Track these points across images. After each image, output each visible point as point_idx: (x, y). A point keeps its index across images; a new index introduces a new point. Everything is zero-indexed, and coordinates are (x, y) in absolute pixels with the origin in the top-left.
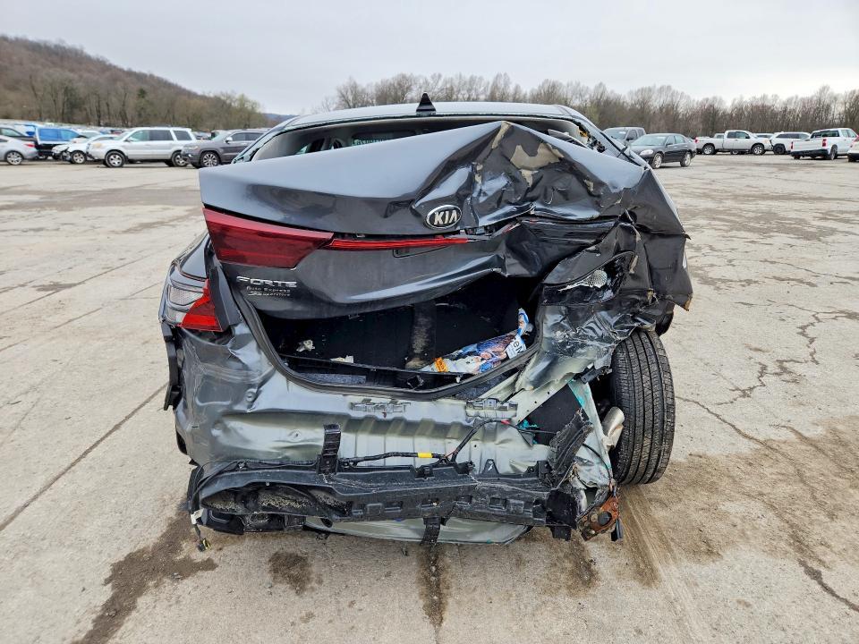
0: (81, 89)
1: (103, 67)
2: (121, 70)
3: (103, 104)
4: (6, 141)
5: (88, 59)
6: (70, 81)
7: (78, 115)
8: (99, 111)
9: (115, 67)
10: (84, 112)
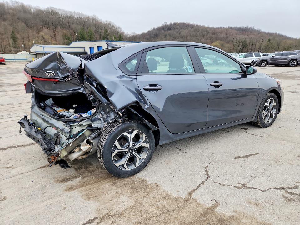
0: (248, 41)
1: (259, 33)
2: (265, 33)
3: (254, 45)
4: (206, 60)
5: (255, 31)
6: (245, 39)
7: (245, 49)
8: (252, 48)
9: (263, 32)
10: (247, 49)
